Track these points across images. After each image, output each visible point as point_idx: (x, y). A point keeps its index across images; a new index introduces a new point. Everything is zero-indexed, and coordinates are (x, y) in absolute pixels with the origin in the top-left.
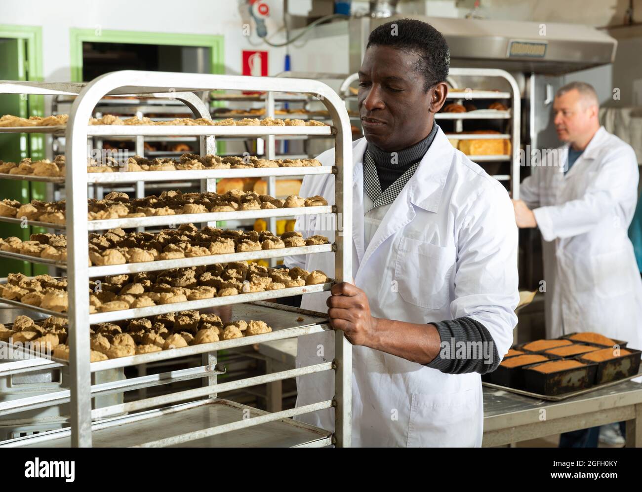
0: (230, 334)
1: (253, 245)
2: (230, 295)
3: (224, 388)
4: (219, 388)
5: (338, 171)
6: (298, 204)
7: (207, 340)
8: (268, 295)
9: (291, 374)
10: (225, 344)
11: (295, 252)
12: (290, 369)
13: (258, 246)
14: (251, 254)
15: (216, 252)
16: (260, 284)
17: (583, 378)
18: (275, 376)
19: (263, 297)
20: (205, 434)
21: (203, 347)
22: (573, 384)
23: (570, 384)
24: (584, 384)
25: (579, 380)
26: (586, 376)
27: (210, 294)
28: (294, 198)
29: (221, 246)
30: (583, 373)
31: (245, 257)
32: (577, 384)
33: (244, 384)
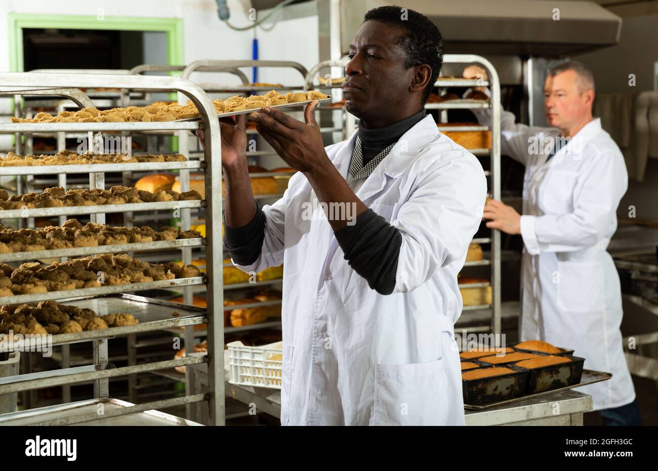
0: (94, 326)
1: (119, 239)
2: (93, 287)
3: (86, 378)
4: (81, 378)
5: (207, 166)
6: (166, 198)
7: (69, 330)
8: (133, 287)
9: (159, 366)
10: (87, 334)
11: (162, 246)
12: (158, 361)
13: (124, 239)
14: (114, 247)
15: (79, 244)
16: (126, 277)
17: (512, 386)
18: (141, 368)
19: (127, 289)
20: (66, 422)
21: (63, 337)
22: (501, 393)
23: (497, 392)
24: (513, 393)
25: (507, 388)
26: (515, 384)
27: (72, 286)
28: (162, 193)
29: (84, 239)
30: (512, 381)
31: (107, 249)
32: (505, 392)
33: (107, 374)
